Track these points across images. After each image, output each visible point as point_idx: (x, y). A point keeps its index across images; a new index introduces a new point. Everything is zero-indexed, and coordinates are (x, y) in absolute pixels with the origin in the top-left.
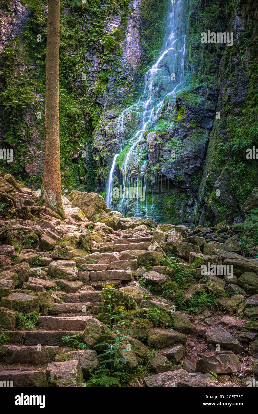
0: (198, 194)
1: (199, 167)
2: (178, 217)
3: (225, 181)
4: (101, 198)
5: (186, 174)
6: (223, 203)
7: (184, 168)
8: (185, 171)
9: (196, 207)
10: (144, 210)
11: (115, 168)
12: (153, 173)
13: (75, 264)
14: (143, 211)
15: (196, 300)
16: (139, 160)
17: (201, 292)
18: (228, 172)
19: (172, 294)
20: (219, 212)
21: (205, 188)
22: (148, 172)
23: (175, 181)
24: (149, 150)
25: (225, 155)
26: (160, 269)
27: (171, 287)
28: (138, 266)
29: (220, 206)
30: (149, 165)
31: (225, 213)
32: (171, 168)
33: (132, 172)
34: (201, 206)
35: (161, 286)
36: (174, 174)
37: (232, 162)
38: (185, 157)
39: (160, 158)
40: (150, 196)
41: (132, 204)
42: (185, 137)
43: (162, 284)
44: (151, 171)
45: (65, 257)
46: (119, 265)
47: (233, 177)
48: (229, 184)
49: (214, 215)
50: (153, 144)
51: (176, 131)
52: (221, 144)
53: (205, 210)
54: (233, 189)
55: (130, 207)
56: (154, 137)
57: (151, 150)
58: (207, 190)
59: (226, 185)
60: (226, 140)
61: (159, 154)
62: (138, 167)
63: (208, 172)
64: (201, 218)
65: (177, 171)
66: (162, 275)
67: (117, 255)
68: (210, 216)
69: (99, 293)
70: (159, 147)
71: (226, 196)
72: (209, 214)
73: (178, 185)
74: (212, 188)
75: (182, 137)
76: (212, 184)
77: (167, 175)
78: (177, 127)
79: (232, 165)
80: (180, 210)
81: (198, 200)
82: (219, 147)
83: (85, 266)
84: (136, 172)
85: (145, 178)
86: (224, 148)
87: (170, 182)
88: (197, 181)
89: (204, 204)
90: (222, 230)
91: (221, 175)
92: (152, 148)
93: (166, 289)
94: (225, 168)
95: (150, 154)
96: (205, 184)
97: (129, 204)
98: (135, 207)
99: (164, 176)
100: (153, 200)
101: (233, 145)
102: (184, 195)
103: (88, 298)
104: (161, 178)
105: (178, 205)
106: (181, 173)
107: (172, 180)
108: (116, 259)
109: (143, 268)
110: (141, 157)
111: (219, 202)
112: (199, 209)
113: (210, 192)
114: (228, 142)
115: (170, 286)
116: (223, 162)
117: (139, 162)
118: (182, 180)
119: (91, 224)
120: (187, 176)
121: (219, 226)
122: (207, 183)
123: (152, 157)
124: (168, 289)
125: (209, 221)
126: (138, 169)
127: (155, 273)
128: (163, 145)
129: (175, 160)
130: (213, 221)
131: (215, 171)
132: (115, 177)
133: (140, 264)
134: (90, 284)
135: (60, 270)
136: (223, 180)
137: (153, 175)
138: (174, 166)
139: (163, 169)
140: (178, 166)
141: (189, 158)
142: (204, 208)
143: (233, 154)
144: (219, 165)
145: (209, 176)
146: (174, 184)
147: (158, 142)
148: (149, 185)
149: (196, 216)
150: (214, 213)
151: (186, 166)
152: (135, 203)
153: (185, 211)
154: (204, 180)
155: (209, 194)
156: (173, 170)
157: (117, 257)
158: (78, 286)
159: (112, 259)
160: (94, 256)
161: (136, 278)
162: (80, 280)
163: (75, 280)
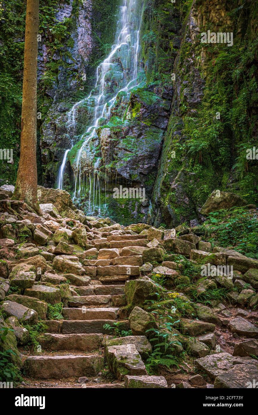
0: (153, 195)
1: (154, 167)
2: (132, 217)
3: (181, 183)
4: (68, 194)
5: (141, 173)
6: (179, 205)
7: (139, 167)
8: (140, 170)
9: (151, 208)
10: (96, 209)
11: (66, 164)
12: (107, 171)
13: (78, 259)
14: (96, 211)
15: (211, 294)
16: (92, 157)
17: (214, 287)
18: (185, 173)
19: (186, 288)
20: (176, 214)
21: (161, 189)
22: (101, 170)
23: (130, 181)
24: (103, 147)
25: (181, 156)
26: (170, 264)
27: (183, 282)
28: (143, 261)
29: (176, 207)
30: (102, 163)
31: (182, 215)
32: (126, 167)
33: (85, 169)
34: (156, 207)
35: (173, 280)
36: (129, 173)
37: (188, 163)
38: (140, 156)
39: (114, 156)
40: (103, 195)
41: (84, 202)
42: (140, 135)
43: (175, 278)
44: (105, 168)
45: (67, 252)
46: (123, 261)
47: (190, 179)
48: (186, 185)
49: (170, 216)
50: (108, 141)
51: (131, 128)
52: (177, 144)
53: (161, 212)
54: (190, 191)
55: (82, 205)
56: (109, 134)
57: (106, 148)
58: (163, 191)
59: (183, 187)
60: (183, 141)
61: (113, 152)
62: (91, 164)
63: (164, 173)
64: (156, 220)
65: (132, 170)
66: (173, 270)
67: (117, 251)
68: (166, 218)
69: (115, 287)
70: (113, 145)
71: (183, 197)
72: (165, 215)
73: (133, 184)
74: (169, 189)
75: (136, 135)
76: (168, 184)
77: (122, 173)
78: (132, 125)
79: (189, 166)
80: (134, 210)
81: (153, 201)
82: (175, 148)
83: (86, 261)
84: (89, 170)
85: (99, 176)
86: (181, 148)
87: (125, 181)
88: (152, 181)
89: (160, 205)
90: (183, 232)
91: (178, 176)
92: (106, 146)
93: (179, 283)
94: (182, 169)
95: (104, 151)
96: (161, 185)
97: (81, 203)
98: (87, 206)
99: (119, 175)
100: (106, 200)
101: (190, 146)
103: (104, 291)
104: (115, 176)
105: (132, 205)
106: (136, 172)
107: (127, 179)
108: (116, 254)
109: (150, 264)
110: (94, 154)
111: (176, 204)
112: (154, 210)
113: (167, 193)
114: (185, 143)
115: (183, 280)
116: (180, 163)
117: (92, 159)
118: (137, 180)
119: (71, 220)
120: (142, 176)
121: (181, 228)
122: (164, 183)
123: (106, 154)
124: (182, 283)
125: (165, 223)
126: (91, 166)
127: (165, 268)
128: (117, 143)
129: (130, 158)
130: (170, 222)
131: (172, 172)
132: (66, 174)
133: (145, 260)
134: (97, 279)
135: (68, 264)
136: (179, 181)
137: (107, 173)
138: (129, 165)
139: (118, 168)
140: (133, 165)
141: (144, 158)
142: (159, 209)
143: (189, 156)
144: (175, 166)
145: (166, 177)
146: (129, 183)
147: (112, 140)
148: (103, 184)
149: (151, 217)
150: (170, 215)
151: (141, 166)
152: (87, 202)
153: (139, 212)
154: (161, 179)
155: (165, 195)
156: (128, 169)
157: (118, 253)
158: (88, 280)
159: (112, 255)
160: (93, 252)
161: (143, 273)
162: (87, 275)
163: (83, 274)
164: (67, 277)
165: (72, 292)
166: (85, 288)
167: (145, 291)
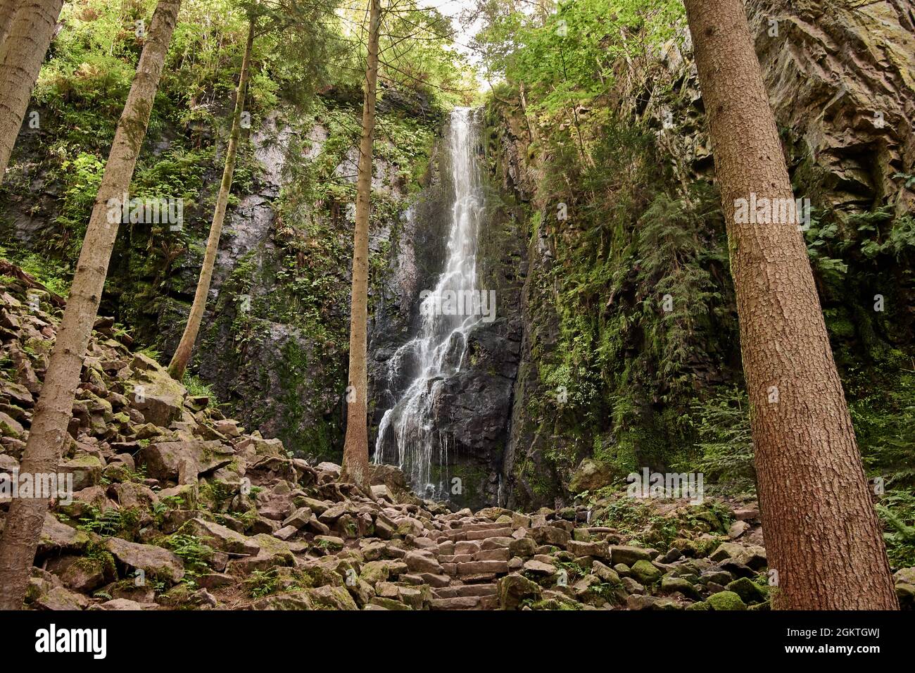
0: (504, 467)
1: (502, 430)
3: (540, 450)
5: (486, 438)
6: (539, 480)
7: (483, 430)
8: (483, 434)
9: (501, 485)
13: (432, 555)
18: (544, 437)
21: (514, 458)
23: (473, 449)
24: (435, 406)
25: (538, 414)
26: (543, 558)
28: (511, 555)
29: (535, 483)
31: (543, 494)
32: (467, 430)
34: (508, 484)
35: (549, 577)
36: (470, 438)
38: (484, 416)
39: (451, 417)
42: (482, 388)
44: (439, 433)
46: (486, 556)
47: (551, 444)
49: (528, 496)
50: (441, 397)
51: (471, 380)
53: (515, 490)
56: (443, 388)
57: (439, 406)
58: (516, 461)
59: (543, 455)
61: (449, 411)
63: (516, 436)
65: (474, 435)
66: (547, 565)
67: (477, 543)
68: (522, 498)
69: (482, 587)
70: (449, 401)
71: (544, 469)
72: (521, 494)
73: (476, 453)
74: (524, 458)
75: (478, 388)
76: (523, 452)
77: (461, 439)
78: (471, 375)
80: (479, 489)
81: (503, 475)
83: (443, 557)
87: (466, 450)
89: (513, 481)
91: (535, 440)
92: (440, 403)
94: (540, 431)
95: (437, 410)
96: (513, 453)
99: (458, 441)
102: (483, 468)
104: (452, 443)
106: (479, 437)
107: (469, 447)
108: (477, 548)
109: (519, 558)
111: (535, 478)
112: (506, 488)
113: (521, 464)
116: (537, 424)
118: (481, 447)
120: (488, 442)
122: (517, 451)
123: (439, 415)
127: (537, 562)
128: (454, 399)
129: (471, 419)
131: (526, 435)
133: (513, 553)
134: (459, 578)
135: (423, 561)
136: (537, 448)
138: (470, 428)
139: (456, 432)
140: (476, 428)
141: (489, 418)
142: (512, 486)
145: (519, 442)
146: (471, 452)
147: (447, 395)
149: (502, 497)
150: (528, 494)
151: (485, 428)
153: (485, 491)
154: (512, 447)
155: (519, 466)
156: (469, 433)
157: (479, 546)
158: (448, 580)
159: (472, 549)
160: (449, 546)
161: (513, 569)
162: (446, 573)
163: (442, 573)
164: (423, 577)
165: (433, 594)
166: (446, 589)
167: (519, 588)
